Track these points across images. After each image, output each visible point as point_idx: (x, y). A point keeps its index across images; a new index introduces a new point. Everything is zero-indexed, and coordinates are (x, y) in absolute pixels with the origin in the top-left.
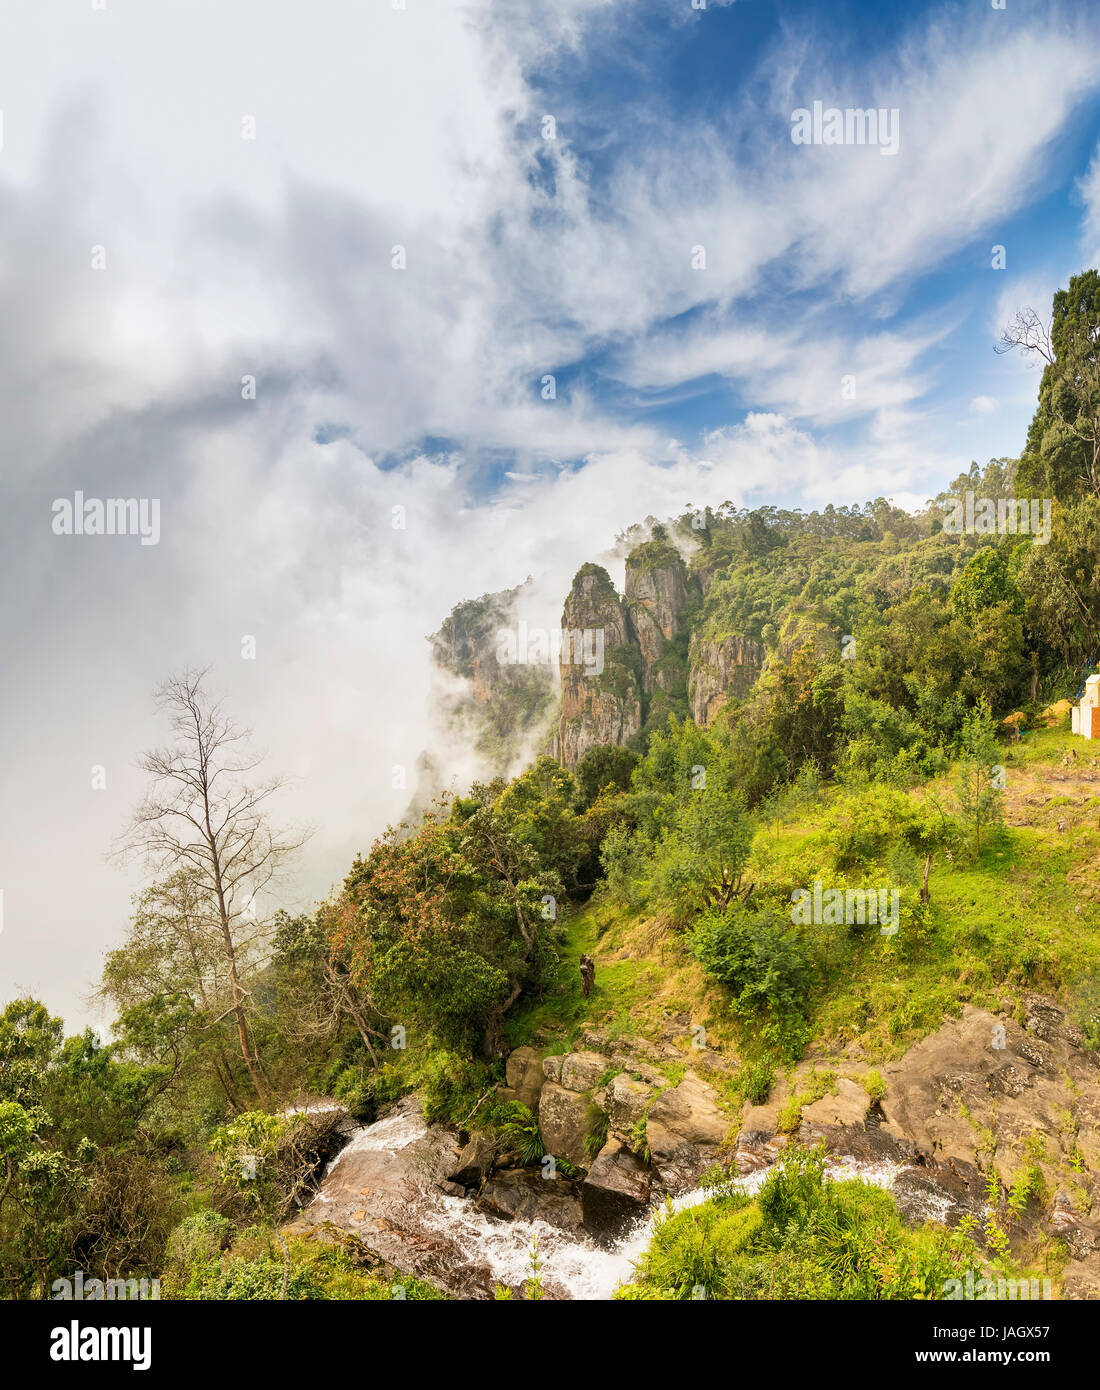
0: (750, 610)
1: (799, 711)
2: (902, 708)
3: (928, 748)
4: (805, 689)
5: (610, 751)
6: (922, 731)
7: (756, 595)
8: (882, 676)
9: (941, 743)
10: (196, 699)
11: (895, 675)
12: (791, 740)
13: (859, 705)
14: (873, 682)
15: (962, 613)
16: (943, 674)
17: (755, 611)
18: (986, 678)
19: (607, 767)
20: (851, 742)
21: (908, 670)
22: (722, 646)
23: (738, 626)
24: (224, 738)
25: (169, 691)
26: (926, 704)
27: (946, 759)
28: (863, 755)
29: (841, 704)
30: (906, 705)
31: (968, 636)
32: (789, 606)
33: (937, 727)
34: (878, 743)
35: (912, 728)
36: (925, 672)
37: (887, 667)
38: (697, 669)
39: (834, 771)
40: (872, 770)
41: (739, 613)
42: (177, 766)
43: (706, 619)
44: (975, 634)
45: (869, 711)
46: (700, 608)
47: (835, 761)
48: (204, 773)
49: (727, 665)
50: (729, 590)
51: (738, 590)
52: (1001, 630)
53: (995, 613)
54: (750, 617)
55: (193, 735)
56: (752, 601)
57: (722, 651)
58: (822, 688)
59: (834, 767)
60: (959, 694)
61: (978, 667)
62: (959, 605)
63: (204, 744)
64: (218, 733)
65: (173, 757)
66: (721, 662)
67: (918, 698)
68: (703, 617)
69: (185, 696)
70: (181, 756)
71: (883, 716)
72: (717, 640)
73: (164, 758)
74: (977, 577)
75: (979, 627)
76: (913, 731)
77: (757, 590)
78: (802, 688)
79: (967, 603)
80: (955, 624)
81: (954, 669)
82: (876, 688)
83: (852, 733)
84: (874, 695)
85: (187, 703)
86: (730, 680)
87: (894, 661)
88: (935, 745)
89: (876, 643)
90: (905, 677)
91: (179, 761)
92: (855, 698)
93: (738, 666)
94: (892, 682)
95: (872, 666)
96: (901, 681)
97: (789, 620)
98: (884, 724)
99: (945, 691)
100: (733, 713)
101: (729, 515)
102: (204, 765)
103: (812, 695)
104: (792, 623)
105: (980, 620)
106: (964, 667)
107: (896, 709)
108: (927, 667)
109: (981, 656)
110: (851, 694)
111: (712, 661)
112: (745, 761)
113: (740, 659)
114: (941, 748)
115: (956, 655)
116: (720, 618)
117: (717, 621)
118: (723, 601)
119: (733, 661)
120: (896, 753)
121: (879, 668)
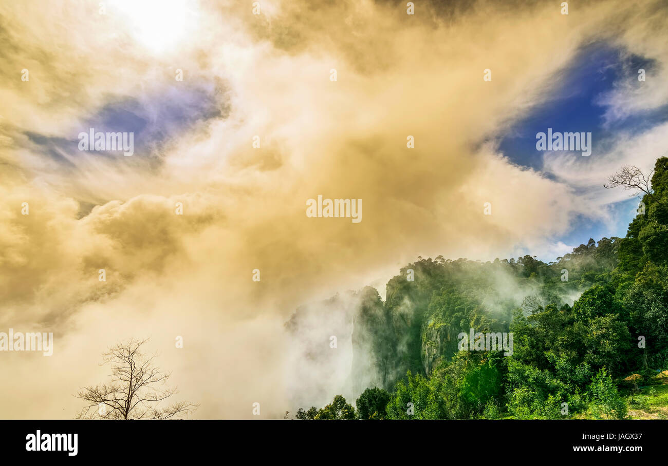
0: (453, 312)
1: (481, 370)
2: (546, 371)
3: (569, 395)
4: (484, 358)
5: (375, 392)
6: (561, 384)
7: (456, 304)
8: (530, 352)
9: (576, 392)
10: (135, 358)
11: (539, 352)
12: (479, 387)
13: (518, 368)
14: (525, 355)
15: (581, 318)
16: (571, 352)
17: (456, 312)
18: (604, 355)
19: (373, 402)
20: (515, 389)
21: (548, 349)
22: (438, 331)
23: (447, 320)
24: (149, 381)
25: (115, 352)
26: (563, 369)
27: (583, 403)
28: (524, 397)
29: (506, 366)
30: (549, 369)
31: (586, 332)
32: (475, 310)
33: (573, 382)
34: (533, 390)
35: (555, 382)
36: (558, 350)
37: (533, 347)
38: (425, 343)
39: (507, 407)
40: (532, 407)
41: (447, 313)
42: (110, 397)
43: (429, 316)
44: (592, 331)
45: (525, 371)
46: (426, 310)
47: (507, 401)
48: (129, 402)
49: (442, 341)
50: (441, 301)
51: (446, 301)
52: (611, 330)
53: (606, 320)
54: (454, 315)
55: (126, 378)
56: (454, 307)
57: (439, 333)
58: (494, 357)
59: (507, 405)
60: (585, 363)
61: (597, 349)
62: (579, 314)
63: (134, 384)
64: (145, 377)
65: (109, 391)
66: (439, 340)
67: (556, 365)
68: (427, 315)
69: (127, 354)
70: (114, 390)
71: (534, 375)
72: (436, 327)
73: (102, 391)
74: (591, 300)
75: (594, 327)
76: (556, 384)
77: (457, 301)
78: (482, 357)
79: (585, 314)
80: (576, 325)
81: (579, 349)
82: (528, 358)
83: (516, 384)
84: (527, 362)
85: (127, 359)
86: (444, 350)
87: (537, 344)
88: (573, 393)
89: (525, 333)
90: (545, 353)
91: (112, 394)
92: (515, 364)
93: (448, 342)
94: (537, 355)
95: (523, 346)
96: (543, 355)
97: (475, 317)
98: (536, 379)
99: (575, 362)
100: (444, 370)
101: (441, 263)
102: (130, 396)
103: (488, 361)
104: (477, 319)
105: (594, 323)
106: (586, 348)
107: (543, 371)
108: (560, 348)
109: (598, 343)
110: (512, 361)
111: (433, 338)
112: (452, 400)
113: (449, 338)
114: (578, 395)
115: (579, 342)
116: (437, 316)
117: (435, 317)
118: (438, 307)
119: (445, 339)
120: (547, 398)
121: (527, 347)
